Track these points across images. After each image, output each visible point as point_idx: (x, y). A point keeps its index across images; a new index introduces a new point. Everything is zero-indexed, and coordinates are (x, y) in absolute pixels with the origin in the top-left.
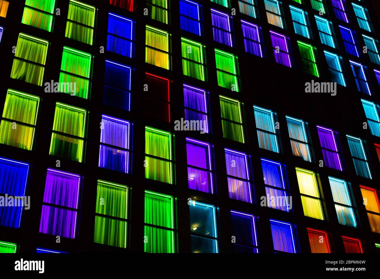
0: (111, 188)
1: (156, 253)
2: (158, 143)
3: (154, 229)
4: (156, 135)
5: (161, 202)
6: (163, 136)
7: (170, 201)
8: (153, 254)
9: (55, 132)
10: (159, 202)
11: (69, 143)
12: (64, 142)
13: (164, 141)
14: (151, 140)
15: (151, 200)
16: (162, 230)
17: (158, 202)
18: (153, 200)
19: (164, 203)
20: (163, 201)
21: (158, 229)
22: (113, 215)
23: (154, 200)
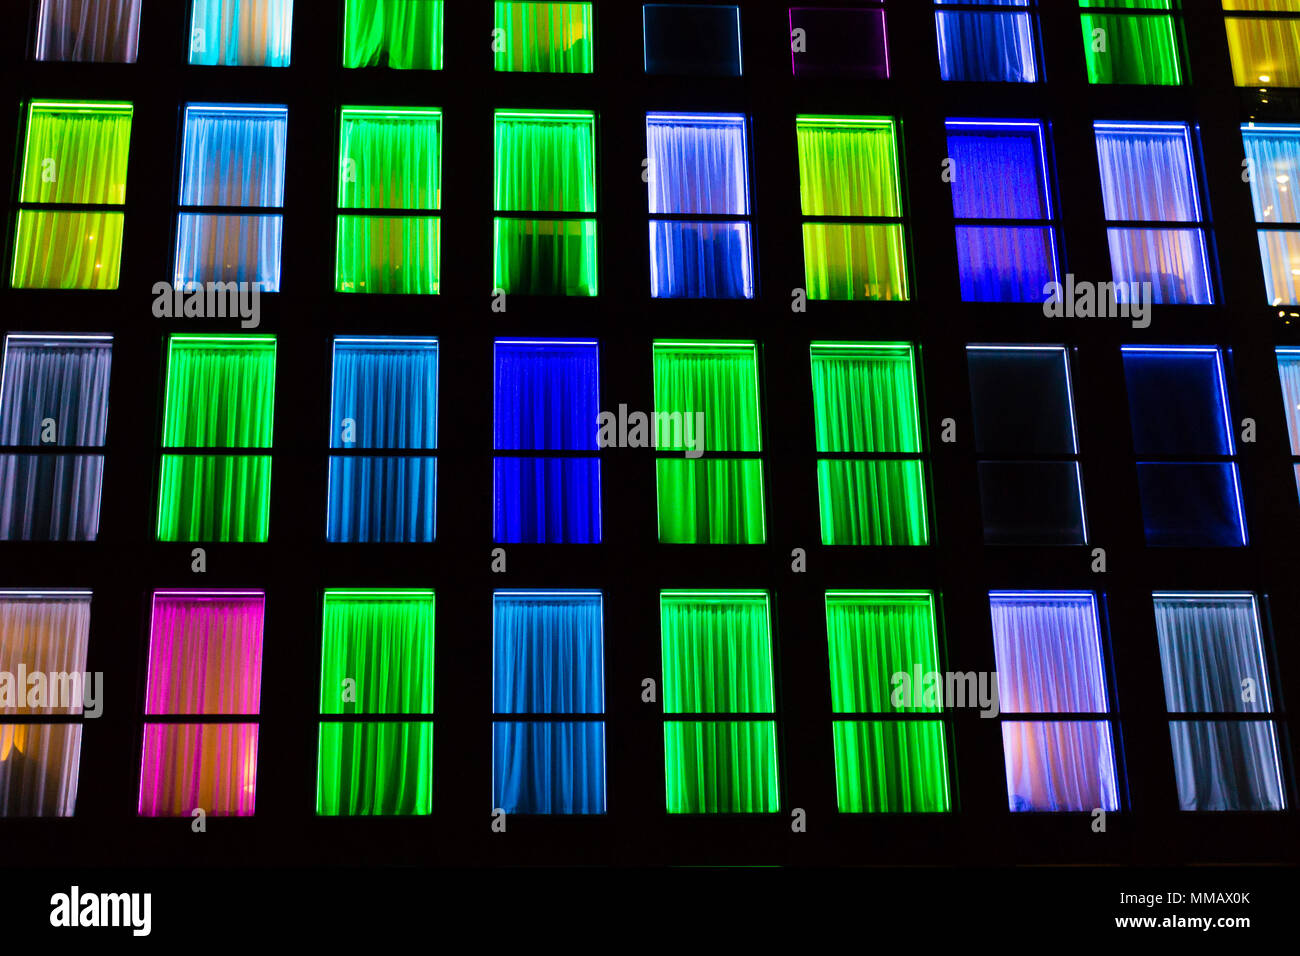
0: (703, 356)
1: (868, 543)
2: (853, 162)
3: (859, 464)
4: (845, 135)
5: (875, 369)
6: (868, 134)
7: (906, 358)
8: (859, 547)
9: (503, 214)
10: (870, 370)
11: (551, 237)
12: (535, 239)
13: (874, 149)
14: (828, 156)
15: (841, 370)
16: (883, 464)
17: (866, 369)
18: (847, 368)
19: (888, 370)
20: (882, 364)
21: (872, 464)
22: (718, 448)
23: (851, 368)
